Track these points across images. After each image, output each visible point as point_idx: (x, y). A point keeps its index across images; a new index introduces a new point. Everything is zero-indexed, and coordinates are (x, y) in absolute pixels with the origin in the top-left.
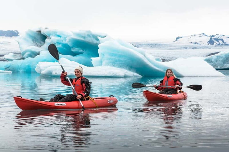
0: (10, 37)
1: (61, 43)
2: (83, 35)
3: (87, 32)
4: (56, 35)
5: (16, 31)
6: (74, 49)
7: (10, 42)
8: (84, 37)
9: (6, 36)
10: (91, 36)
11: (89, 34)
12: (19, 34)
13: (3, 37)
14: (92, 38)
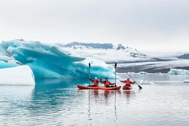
0: (106, 49)
1: (17, 53)
2: (31, 46)
3: (36, 42)
4: (13, 45)
5: (111, 44)
6: (29, 58)
7: (106, 53)
8: (33, 48)
9: (103, 48)
10: (40, 46)
11: (38, 44)
12: (113, 47)
13: (100, 49)
14: (41, 48)
